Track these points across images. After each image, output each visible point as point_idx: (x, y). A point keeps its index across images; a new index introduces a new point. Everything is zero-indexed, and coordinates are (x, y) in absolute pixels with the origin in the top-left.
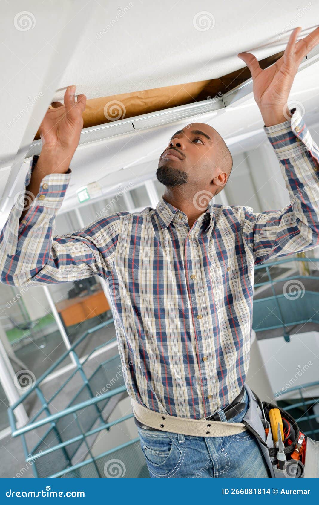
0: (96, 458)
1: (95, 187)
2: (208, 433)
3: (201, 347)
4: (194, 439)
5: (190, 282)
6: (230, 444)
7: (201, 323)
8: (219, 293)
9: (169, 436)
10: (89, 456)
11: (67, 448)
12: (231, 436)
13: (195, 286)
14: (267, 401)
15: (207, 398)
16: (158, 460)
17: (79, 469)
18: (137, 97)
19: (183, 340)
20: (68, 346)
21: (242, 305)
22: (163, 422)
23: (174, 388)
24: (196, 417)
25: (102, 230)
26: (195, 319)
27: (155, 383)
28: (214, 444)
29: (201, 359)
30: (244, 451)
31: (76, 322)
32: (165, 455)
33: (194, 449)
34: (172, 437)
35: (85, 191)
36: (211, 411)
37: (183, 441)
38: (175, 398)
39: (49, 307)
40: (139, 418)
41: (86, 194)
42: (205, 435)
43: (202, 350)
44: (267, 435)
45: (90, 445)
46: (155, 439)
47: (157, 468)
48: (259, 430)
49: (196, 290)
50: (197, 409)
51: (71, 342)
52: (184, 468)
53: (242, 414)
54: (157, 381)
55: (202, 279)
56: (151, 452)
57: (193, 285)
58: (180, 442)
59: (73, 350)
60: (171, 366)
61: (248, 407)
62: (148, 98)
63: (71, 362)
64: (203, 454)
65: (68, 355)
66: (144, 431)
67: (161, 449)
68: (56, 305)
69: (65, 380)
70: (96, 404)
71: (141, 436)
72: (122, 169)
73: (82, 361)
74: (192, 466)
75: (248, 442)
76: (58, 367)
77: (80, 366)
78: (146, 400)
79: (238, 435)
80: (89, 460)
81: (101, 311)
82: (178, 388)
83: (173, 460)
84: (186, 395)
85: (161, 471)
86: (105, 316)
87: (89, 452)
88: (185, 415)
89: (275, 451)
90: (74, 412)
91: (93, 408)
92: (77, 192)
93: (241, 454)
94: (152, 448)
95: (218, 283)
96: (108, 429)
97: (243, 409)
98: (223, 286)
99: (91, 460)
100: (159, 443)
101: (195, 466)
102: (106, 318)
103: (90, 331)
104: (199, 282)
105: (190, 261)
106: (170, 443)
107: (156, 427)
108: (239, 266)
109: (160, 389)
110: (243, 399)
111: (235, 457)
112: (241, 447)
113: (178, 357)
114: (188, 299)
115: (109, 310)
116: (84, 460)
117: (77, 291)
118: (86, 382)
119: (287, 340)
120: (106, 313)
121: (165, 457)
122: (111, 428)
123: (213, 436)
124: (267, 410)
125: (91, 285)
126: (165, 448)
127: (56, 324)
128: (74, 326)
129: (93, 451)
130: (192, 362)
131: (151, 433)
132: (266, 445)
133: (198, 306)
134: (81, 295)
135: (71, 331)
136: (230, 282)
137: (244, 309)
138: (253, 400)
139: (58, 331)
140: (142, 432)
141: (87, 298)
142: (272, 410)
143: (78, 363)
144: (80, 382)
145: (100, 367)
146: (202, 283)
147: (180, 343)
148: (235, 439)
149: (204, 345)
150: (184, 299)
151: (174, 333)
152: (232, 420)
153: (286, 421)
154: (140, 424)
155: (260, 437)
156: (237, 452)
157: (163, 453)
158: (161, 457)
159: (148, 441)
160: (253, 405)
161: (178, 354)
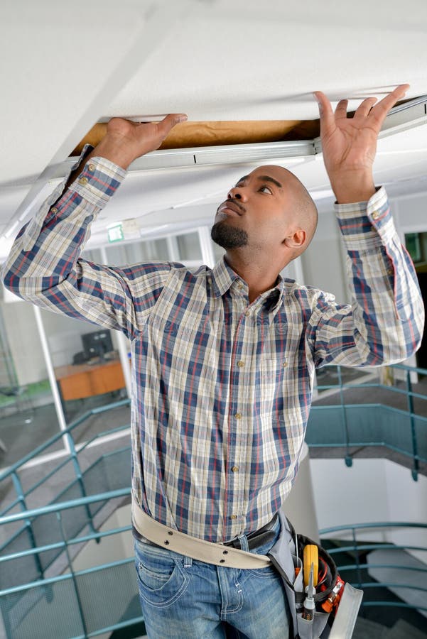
0: (76, 574)
1: (132, 225)
2: (223, 561)
3: (234, 454)
4: (203, 566)
5: (235, 370)
6: (248, 580)
7: (238, 424)
8: (269, 393)
9: (173, 556)
10: (69, 570)
11: (40, 555)
12: (250, 570)
13: (240, 376)
14: (304, 535)
15: (230, 518)
16: (154, 584)
17: (53, 583)
18: (206, 127)
19: (213, 439)
20: (63, 426)
21: (295, 414)
22: (169, 538)
23: (191, 497)
24: (211, 539)
25: (145, 276)
26: (231, 417)
27: (168, 485)
28: (228, 576)
29: (230, 469)
30: (263, 591)
31: (78, 397)
32: (164, 578)
33: (201, 578)
34: (176, 559)
35: (119, 228)
36: (232, 536)
37: (189, 566)
38: (190, 509)
39: (46, 371)
40: (139, 528)
41: (120, 232)
42: (219, 564)
43: (233, 458)
44: (296, 575)
45: (72, 555)
46: (154, 557)
47: (151, 593)
48: (288, 568)
49: (240, 380)
50: (215, 529)
51: (67, 422)
52: (185, 599)
53: (269, 546)
54: (171, 484)
55: (251, 368)
56: (147, 572)
57: (238, 373)
58: (186, 566)
59: (68, 431)
60: (192, 469)
61: (278, 538)
62: (219, 129)
63: (62, 447)
64: (212, 586)
65: (61, 437)
66: (142, 546)
67: (160, 571)
68: (55, 369)
69: (52, 470)
70: (87, 505)
71: (137, 551)
72: (172, 208)
73: (78, 448)
74: (195, 597)
75: (270, 581)
76: (45, 451)
77: (74, 454)
78: (152, 506)
79: (259, 570)
80: (68, 575)
81: (113, 388)
82: (195, 498)
83: (174, 587)
84: (205, 509)
85: (156, 598)
86: (117, 394)
87: (70, 566)
88: (198, 534)
89: (302, 596)
90: (58, 511)
91: (83, 509)
92: (108, 227)
93: (259, 593)
94: (149, 567)
95: (269, 379)
96: (98, 540)
97: (272, 540)
98: (274, 384)
99: (70, 575)
100: (159, 563)
101: (199, 598)
102: (119, 398)
103: (95, 411)
104: (246, 371)
105: (241, 344)
106: (173, 566)
107: (159, 544)
108: (299, 364)
109: (173, 494)
110: (274, 528)
111: (251, 596)
112: (260, 584)
113: (203, 459)
114: (228, 390)
115: (125, 388)
116: (61, 574)
117: (85, 356)
118: (79, 476)
119: (349, 464)
120: (119, 391)
121: (164, 582)
122: (102, 539)
123: (227, 565)
124: (302, 545)
125: (106, 351)
126: (165, 571)
127: (51, 394)
128: (75, 401)
129: (75, 565)
130: (219, 469)
131: (151, 549)
132: (293, 588)
133: (239, 402)
134: (90, 363)
135: (69, 407)
136: (284, 381)
137: (296, 419)
138: (287, 530)
139: (53, 405)
140: (140, 546)
141: (97, 367)
142: (308, 546)
143: (73, 449)
144: (71, 474)
145: (101, 459)
146: (250, 374)
147: (209, 442)
148: (255, 574)
149: (237, 452)
150: (224, 389)
151: (203, 428)
152: (255, 550)
153: (323, 562)
154: (138, 536)
155: (286, 576)
156: (254, 591)
157: (162, 576)
158: (158, 581)
159: (144, 558)
160: (285, 536)
161: (203, 456)
